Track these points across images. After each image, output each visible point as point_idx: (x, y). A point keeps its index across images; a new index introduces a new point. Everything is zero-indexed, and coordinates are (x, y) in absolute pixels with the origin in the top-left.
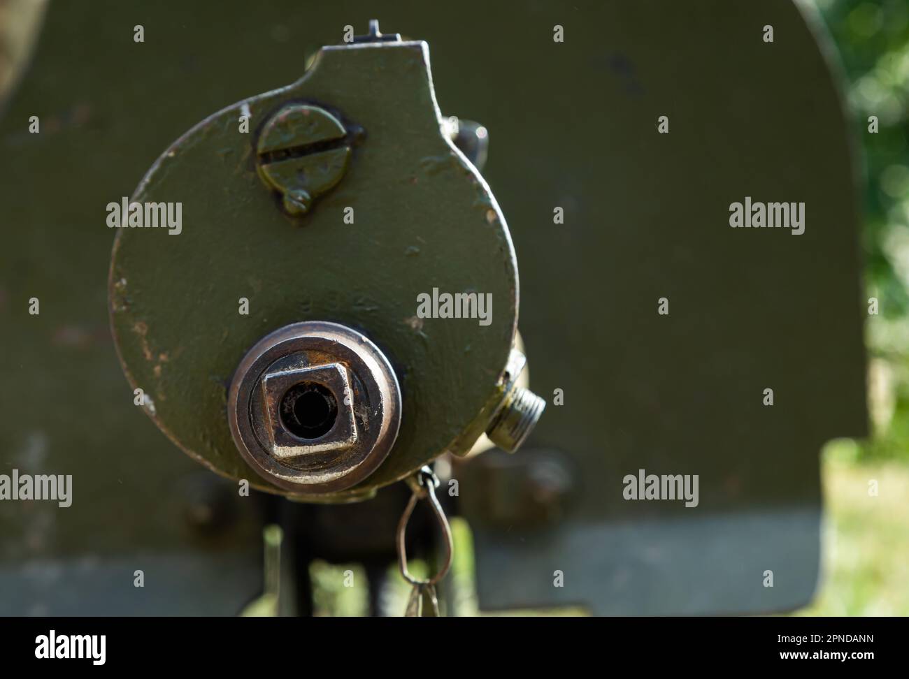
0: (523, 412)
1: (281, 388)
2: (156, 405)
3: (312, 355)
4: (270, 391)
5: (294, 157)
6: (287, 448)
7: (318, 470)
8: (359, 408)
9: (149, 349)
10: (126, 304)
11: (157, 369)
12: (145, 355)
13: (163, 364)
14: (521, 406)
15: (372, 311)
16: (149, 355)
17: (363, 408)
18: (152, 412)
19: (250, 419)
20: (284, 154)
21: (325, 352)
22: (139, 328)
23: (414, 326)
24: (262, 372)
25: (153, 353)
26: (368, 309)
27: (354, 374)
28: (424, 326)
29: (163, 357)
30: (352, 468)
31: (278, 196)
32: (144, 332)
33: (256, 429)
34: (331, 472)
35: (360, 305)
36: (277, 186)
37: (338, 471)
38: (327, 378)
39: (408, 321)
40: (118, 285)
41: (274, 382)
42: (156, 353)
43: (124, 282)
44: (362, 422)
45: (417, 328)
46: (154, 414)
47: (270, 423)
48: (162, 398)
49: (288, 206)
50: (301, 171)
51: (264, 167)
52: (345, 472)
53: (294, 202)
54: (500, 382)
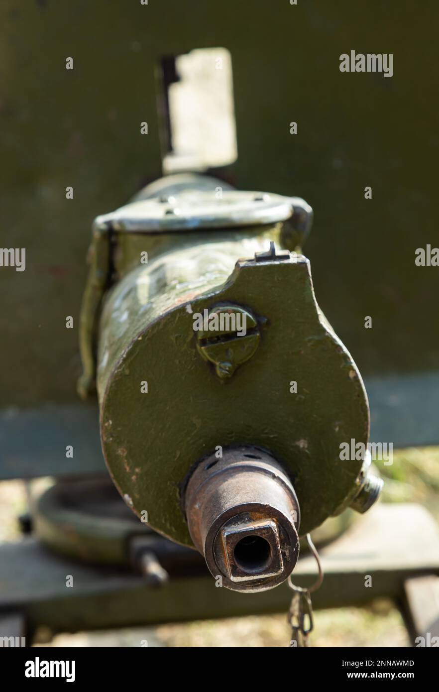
0: (371, 492)
1: (235, 540)
2: (133, 501)
3: (253, 514)
4: (228, 543)
5: (223, 341)
6: (239, 578)
7: (258, 586)
8: (284, 547)
9: (128, 465)
10: (112, 436)
11: (134, 478)
12: (125, 469)
13: (137, 474)
14: (369, 488)
15: (274, 437)
16: (128, 469)
17: (286, 547)
18: (131, 505)
19: (213, 555)
20: (216, 339)
21: (261, 513)
22: (121, 452)
23: (301, 446)
24: (221, 526)
25: (131, 468)
26: (272, 436)
27: (280, 526)
28: (308, 446)
29: (137, 470)
30: (280, 584)
31: (212, 366)
32: (125, 454)
33: (217, 561)
34: (265, 587)
35: (266, 433)
36: (212, 360)
37: (270, 586)
38: (265, 534)
39: (297, 443)
40: (106, 424)
41: (231, 537)
42: (132, 469)
43: (111, 422)
44: (286, 555)
45: (304, 447)
46: (132, 507)
47: (227, 561)
48: (137, 496)
49: (218, 372)
50: (227, 351)
51: (203, 348)
52: (274, 587)
53: (223, 371)
54: (358, 480)
